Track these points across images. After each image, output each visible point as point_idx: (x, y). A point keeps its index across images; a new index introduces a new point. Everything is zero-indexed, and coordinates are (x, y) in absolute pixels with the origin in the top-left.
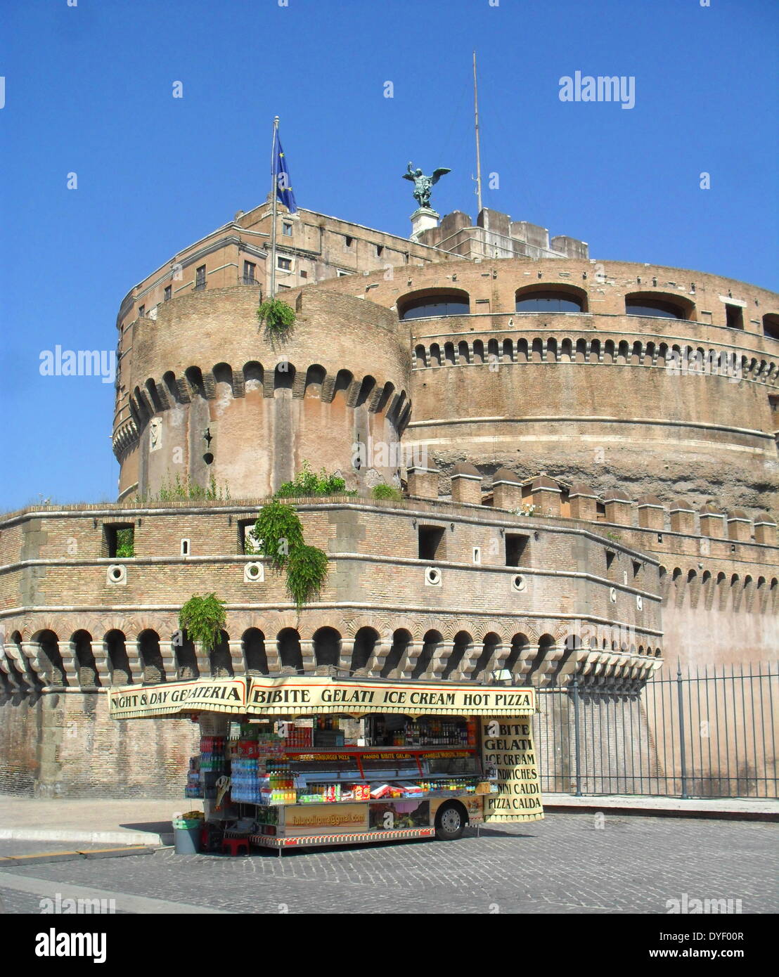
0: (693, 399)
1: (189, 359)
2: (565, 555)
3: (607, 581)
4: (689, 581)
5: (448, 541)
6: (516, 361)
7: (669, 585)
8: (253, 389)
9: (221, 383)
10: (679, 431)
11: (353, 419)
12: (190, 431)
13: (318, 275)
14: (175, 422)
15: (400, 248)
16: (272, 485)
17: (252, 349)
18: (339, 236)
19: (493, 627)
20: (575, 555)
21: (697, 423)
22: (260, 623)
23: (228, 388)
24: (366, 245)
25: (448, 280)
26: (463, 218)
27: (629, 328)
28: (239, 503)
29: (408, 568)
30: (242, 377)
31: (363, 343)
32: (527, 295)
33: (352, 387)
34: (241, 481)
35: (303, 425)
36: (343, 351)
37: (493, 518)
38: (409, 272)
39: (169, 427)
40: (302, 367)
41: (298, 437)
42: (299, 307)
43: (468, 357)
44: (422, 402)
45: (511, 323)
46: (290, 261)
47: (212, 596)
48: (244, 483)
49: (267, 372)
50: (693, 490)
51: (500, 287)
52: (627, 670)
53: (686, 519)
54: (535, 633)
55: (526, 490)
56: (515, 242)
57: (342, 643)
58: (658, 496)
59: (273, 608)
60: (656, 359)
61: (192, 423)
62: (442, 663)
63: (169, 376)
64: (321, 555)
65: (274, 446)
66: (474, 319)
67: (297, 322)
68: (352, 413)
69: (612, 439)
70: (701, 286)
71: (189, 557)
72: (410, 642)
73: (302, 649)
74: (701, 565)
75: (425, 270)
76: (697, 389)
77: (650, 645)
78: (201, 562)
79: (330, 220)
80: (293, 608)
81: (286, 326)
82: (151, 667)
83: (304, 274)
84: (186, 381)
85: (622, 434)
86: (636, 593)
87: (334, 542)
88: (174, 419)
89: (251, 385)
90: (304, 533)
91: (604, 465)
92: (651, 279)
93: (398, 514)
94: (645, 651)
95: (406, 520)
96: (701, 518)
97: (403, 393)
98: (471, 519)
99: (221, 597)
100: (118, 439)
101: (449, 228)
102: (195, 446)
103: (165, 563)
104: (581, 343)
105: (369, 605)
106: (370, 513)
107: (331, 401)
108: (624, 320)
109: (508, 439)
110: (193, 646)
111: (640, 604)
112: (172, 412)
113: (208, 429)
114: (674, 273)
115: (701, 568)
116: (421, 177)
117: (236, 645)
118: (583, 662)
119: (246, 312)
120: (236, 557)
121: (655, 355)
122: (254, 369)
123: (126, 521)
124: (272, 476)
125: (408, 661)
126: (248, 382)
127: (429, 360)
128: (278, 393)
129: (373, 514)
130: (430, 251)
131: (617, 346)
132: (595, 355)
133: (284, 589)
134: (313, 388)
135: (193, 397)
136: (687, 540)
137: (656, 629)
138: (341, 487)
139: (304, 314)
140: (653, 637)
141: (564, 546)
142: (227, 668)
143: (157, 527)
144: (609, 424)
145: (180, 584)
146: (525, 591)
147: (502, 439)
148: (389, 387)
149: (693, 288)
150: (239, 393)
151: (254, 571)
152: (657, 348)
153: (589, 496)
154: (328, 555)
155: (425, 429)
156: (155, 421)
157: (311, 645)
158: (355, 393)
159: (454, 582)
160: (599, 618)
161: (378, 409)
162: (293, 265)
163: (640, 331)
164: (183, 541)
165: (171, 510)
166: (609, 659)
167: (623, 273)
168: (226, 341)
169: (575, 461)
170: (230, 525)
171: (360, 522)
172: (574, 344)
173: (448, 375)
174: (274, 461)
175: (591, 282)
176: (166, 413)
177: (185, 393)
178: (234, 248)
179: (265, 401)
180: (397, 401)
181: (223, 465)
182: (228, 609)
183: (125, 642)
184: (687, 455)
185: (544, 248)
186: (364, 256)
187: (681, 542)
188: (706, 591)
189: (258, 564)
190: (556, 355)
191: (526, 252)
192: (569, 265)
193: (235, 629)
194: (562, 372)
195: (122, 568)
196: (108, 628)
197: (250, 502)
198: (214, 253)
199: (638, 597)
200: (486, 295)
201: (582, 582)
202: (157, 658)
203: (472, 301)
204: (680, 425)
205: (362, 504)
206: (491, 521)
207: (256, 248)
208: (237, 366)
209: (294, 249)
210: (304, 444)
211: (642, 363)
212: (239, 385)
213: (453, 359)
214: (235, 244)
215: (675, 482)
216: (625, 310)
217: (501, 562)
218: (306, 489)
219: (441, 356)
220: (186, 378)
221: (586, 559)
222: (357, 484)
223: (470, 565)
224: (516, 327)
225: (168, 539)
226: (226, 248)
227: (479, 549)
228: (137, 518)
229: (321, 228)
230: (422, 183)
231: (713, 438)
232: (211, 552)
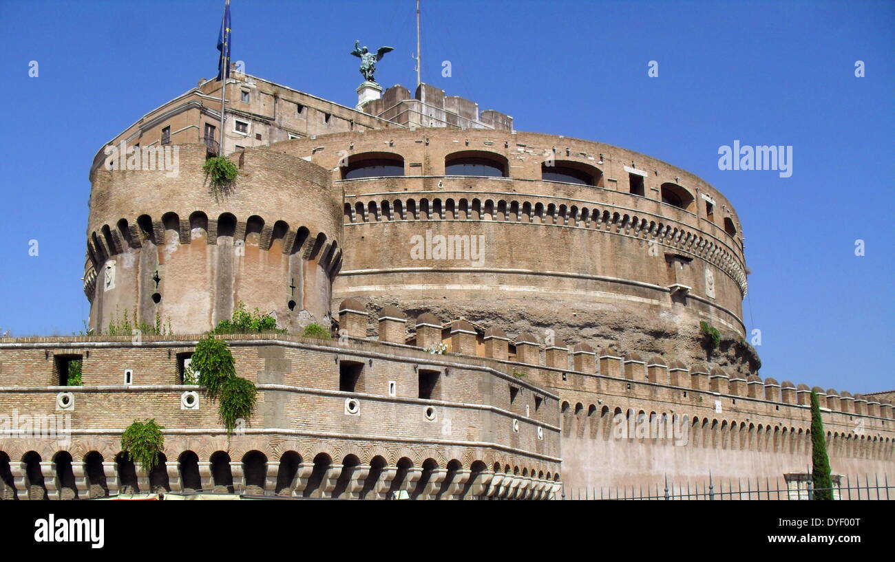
0: (599, 256)
1: (140, 207)
2: (473, 390)
3: (511, 413)
4: (589, 415)
5: (366, 375)
6: (444, 218)
7: (571, 418)
8: (198, 237)
9: (169, 230)
10: (586, 283)
11: (288, 265)
12: (140, 273)
13: (271, 138)
14: (127, 264)
15: (345, 116)
16: (213, 322)
17: (197, 201)
18: (291, 104)
19: (405, 452)
20: (482, 390)
21: (602, 277)
22: (195, 446)
23: (176, 235)
24: (315, 113)
25: (385, 146)
26: (402, 92)
27: (544, 192)
28: (178, 338)
29: (329, 398)
30: (189, 225)
31: (298, 197)
32: (455, 161)
33: (287, 237)
34: (185, 319)
35: (242, 269)
36: (280, 204)
37: (408, 355)
38: (351, 137)
39: (121, 269)
40: (242, 217)
41: (237, 280)
42: (241, 163)
43: (401, 214)
44: (360, 253)
45: (441, 185)
46: (246, 125)
47: (152, 422)
48: (188, 321)
49: (211, 221)
50: (598, 336)
51: (431, 153)
52: (528, 492)
53: (588, 360)
54: (444, 459)
55: (446, 333)
56: (449, 115)
57: (268, 466)
58: (566, 340)
59: (207, 433)
60: (567, 220)
61: (142, 266)
62: (359, 484)
63: (123, 224)
64: (250, 386)
65: (215, 288)
66: (407, 180)
67: (238, 177)
68: (287, 260)
69: (527, 289)
70: (609, 157)
71: (131, 386)
72: (330, 465)
73: (232, 470)
74: (600, 401)
75: (365, 136)
76: (603, 247)
77: (549, 470)
78: (142, 391)
79: (284, 90)
80: (224, 434)
81: (229, 181)
82: (95, 486)
83: (259, 137)
84: (138, 228)
85: (536, 285)
86: (537, 424)
87: (263, 374)
88: (127, 262)
89: (197, 233)
90: (236, 366)
91: (520, 312)
92: (564, 149)
93: (321, 350)
94: (545, 476)
95: (330, 357)
96: (601, 359)
97: (335, 243)
98: (388, 356)
99: (159, 422)
100: (89, 282)
101: (391, 100)
102: (145, 287)
103: (110, 391)
104: (502, 204)
105: (294, 431)
106: (296, 349)
107: (269, 249)
108: (540, 185)
109: (436, 287)
110: (133, 467)
111: (541, 434)
112: (124, 255)
113: (157, 272)
114: (585, 144)
115: (600, 403)
116: (367, 54)
117: (172, 466)
118: (488, 484)
119: (194, 166)
120: (174, 386)
121: (567, 217)
122: (199, 218)
123: (75, 353)
124: (213, 314)
125: (328, 481)
126: (194, 230)
127: (367, 216)
128: (220, 240)
129: (298, 350)
130: (373, 119)
131: (533, 207)
132: (514, 215)
133: (217, 416)
134: (252, 237)
135: (144, 242)
136: (588, 379)
137: (555, 456)
138: (272, 325)
139: (246, 169)
140: (553, 463)
141: (472, 380)
142: (165, 487)
143: (103, 358)
144: (525, 275)
145: (123, 410)
146: (436, 421)
147: (430, 287)
148: (321, 237)
149: (601, 158)
150: (185, 239)
151: (190, 400)
152: (569, 210)
153: (502, 338)
154: (257, 386)
155: (362, 277)
156: (110, 263)
157: (240, 466)
158: (290, 242)
159: (372, 412)
160: (502, 446)
161: (311, 256)
162: (249, 129)
163: (554, 195)
164: (126, 371)
165: (116, 344)
166: (511, 482)
167: (540, 143)
168: (174, 193)
169: (494, 307)
170: (169, 358)
171: (286, 357)
172: (496, 205)
173: (383, 229)
174: (215, 301)
175: (512, 151)
176: (119, 256)
177: (137, 239)
178: (196, 112)
179: (209, 247)
180: (328, 250)
181: (169, 304)
182: (166, 434)
183: (72, 463)
184: (592, 304)
185: (473, 120)
186: (313, 123)
187: (583, 381)
188: (605, 424)
189: (194, 394)
190: (480, 214)
191: (458, 123)
192: (493, 135)
193: (172, 452)
194: (484, 230)
195: (70, 396)
196: (57, 450)
197: (188, 337)
198: (179, 116)
199: (539, 428)
200: (420, 160)
201: (488, 413)
202: (101, 477)
203: (407, 164)
204: (587, 278)
205: (289, 341)
206: (406, 358)
207: (216, 112)
208: (184, 215)
209: (250, 114)
210: (243, 287)
211: (555, 223)
212: (185, 233)
213: (388, 215)
214: (197, 108)
215: (581, 328)
216: (541, 176)
217: (414, 395)
218: (240, 326)
219: (378, 212)
220: (137, 225)
221: (491, 393)
222: (291, 323)
223: (386, 397)
224: (445, 188)
225: (113, 370)
226: (189, 111)
227: (394, 382)
228: (85, 350)
229: (275, 96)
230: (367, 60)
231: (615, 290)
232: (152, 382)
